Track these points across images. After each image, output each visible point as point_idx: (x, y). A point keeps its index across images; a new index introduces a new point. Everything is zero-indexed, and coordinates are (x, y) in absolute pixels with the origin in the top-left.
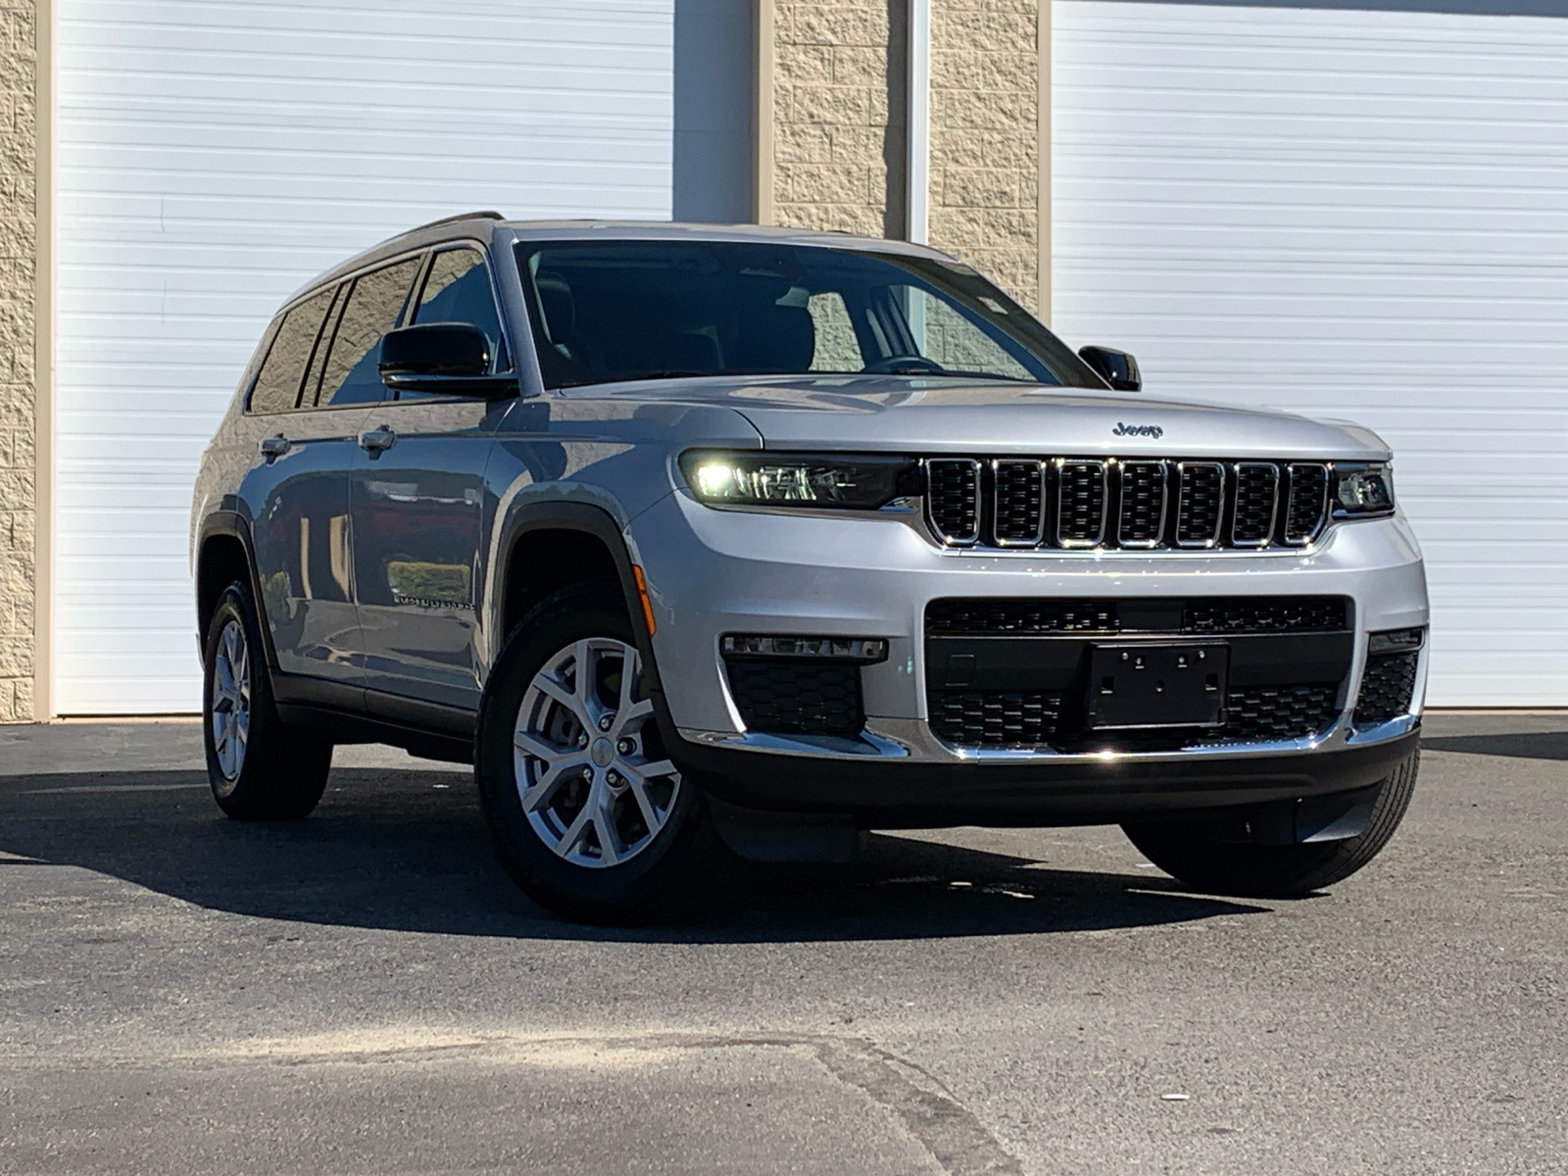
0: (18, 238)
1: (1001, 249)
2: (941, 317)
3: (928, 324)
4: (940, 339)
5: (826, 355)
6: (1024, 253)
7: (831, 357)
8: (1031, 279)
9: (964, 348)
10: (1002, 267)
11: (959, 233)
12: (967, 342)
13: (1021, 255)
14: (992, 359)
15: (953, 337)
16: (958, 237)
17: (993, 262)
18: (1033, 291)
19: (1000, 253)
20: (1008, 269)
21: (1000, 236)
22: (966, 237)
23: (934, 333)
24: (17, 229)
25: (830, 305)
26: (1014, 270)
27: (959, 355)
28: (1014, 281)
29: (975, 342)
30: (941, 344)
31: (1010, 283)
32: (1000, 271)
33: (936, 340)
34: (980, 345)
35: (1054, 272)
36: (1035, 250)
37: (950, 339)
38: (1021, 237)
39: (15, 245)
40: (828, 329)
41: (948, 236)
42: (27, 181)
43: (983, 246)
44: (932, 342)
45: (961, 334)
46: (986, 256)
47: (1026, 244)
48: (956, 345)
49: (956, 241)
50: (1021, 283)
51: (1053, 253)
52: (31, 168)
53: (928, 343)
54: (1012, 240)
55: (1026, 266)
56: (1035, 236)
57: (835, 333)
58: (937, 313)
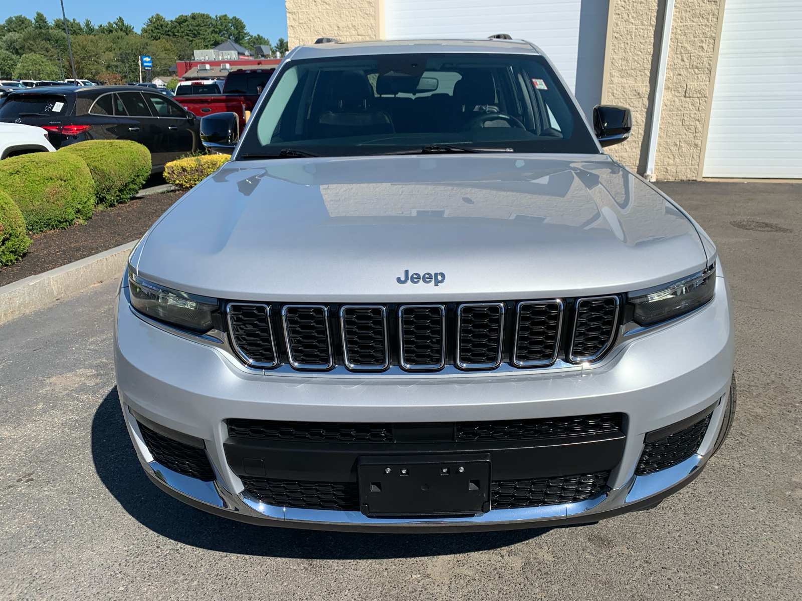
0: (371, 28)
1: (704, 8)
2: (677, 36)
3: (671, 39)
4: (676, 44)
5: (631, 54)
6: (713, 10)
7: (632, 54)
8: (715, 20)
9: (685, 48)
10: (703, 15)
11: (687, 3)
12: (686, 45)
13: (712, 10)
14: (696, 51)
15: (681, 43)
16: (687, 5)
17: (700, 14)
18: (715, 24)
19: (703, 10)
20: (706, 16)
21: (704, 3)
22: (690, 5)
23: (674, 42)
24: (370, 25)
25: (634, 34)
26: (708, 17)
27: (682, 50)
28: (708, 21)
29: (689, 45)
30: (676, 47)
31: (706, 21)
32: (703, 17)
33: (674, 45)
34: (692, 46)
35: (725, 15)
36: (718, 8)
37: (680, 44)
38: (713, 3)
39: (370, 31)
40: (632, 44)
41: (683, 4)
42: (372, 9)
43: (697, 7)
44: (672, 46)
45: (684, 42)
46: (698, 11)
47: (714, 5)
48: (682, 47)
49: (686, 6)
50: (710, 21)
51: (726, 8)
52: (373, 4)
53: (670, 46)
54: (709, 4)
55: (713, 15)
56: (718, 2)
57: (634, 45)
58: (676, 34)
